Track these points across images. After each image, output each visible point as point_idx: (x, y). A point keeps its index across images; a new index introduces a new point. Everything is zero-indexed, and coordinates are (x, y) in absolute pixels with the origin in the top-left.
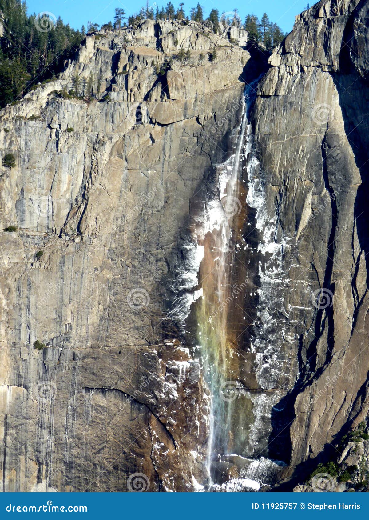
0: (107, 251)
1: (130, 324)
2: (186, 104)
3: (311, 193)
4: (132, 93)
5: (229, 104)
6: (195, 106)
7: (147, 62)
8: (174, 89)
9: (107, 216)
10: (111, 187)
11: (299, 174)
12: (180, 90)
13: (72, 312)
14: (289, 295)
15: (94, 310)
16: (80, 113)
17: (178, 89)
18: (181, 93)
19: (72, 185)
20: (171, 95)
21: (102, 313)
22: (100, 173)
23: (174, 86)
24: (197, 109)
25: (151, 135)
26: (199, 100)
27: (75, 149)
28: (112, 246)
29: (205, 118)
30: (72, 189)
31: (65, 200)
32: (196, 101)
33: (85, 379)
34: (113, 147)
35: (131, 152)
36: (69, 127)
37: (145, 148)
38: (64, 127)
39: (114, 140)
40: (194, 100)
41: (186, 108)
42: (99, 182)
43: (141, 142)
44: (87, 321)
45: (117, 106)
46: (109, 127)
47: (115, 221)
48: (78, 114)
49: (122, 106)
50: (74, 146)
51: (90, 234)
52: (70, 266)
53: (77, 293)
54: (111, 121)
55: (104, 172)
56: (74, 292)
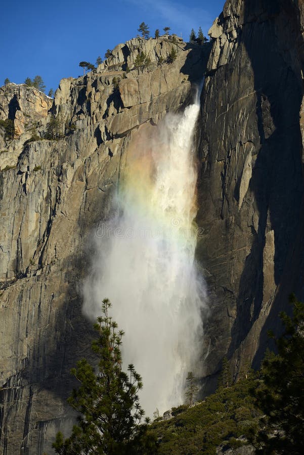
0: (64, 275)
1: (86, 344)
2: (141, 108)
3: (250, 153)
4: (94, 116)
5: (183, 96)
6: (150, 108)
7: (108, 81)
8: (126, 96)
9: (65, 241)
10: (70, 211)
11: (239, 139)
12: (134, 96)
13: (28, 346)
14: (233, 267)
15: (51, 338)
16: (48, 150)
17: (131, 95)
18: (135, 100)
19: (40, 222)
20: (124, 102)
21: (58, 340)
22: (62, 200)
23: (127, 92)
24: (151, 111)
25: (109, 150)
26: (155, 101)
27: (41, 185)
28: (69, 268)
29: (159, 118)
30: (40, 226)
31: (33, 239)
32: (151, 104)
33: (39, 413)
34: (75, 173)
35: (91, 172)
36: (37, 166)
37: (104, 165)
38: (32, 167)
39: (77, 165)
40: (148, 104)
41: (141, 113)
42: (60, 210)
43: (101, 160)
44: (44, 351)
45: (81, 133)
46: (74, 156)
47: (73, 243)
48: (46, 151)
49: (86, 131)
50: (40, 183)
51: (49, 263)
52: (28, 299)
53: (34, 325)
54: (76, 149)
55: (65, 199)
56: (31, 324)
